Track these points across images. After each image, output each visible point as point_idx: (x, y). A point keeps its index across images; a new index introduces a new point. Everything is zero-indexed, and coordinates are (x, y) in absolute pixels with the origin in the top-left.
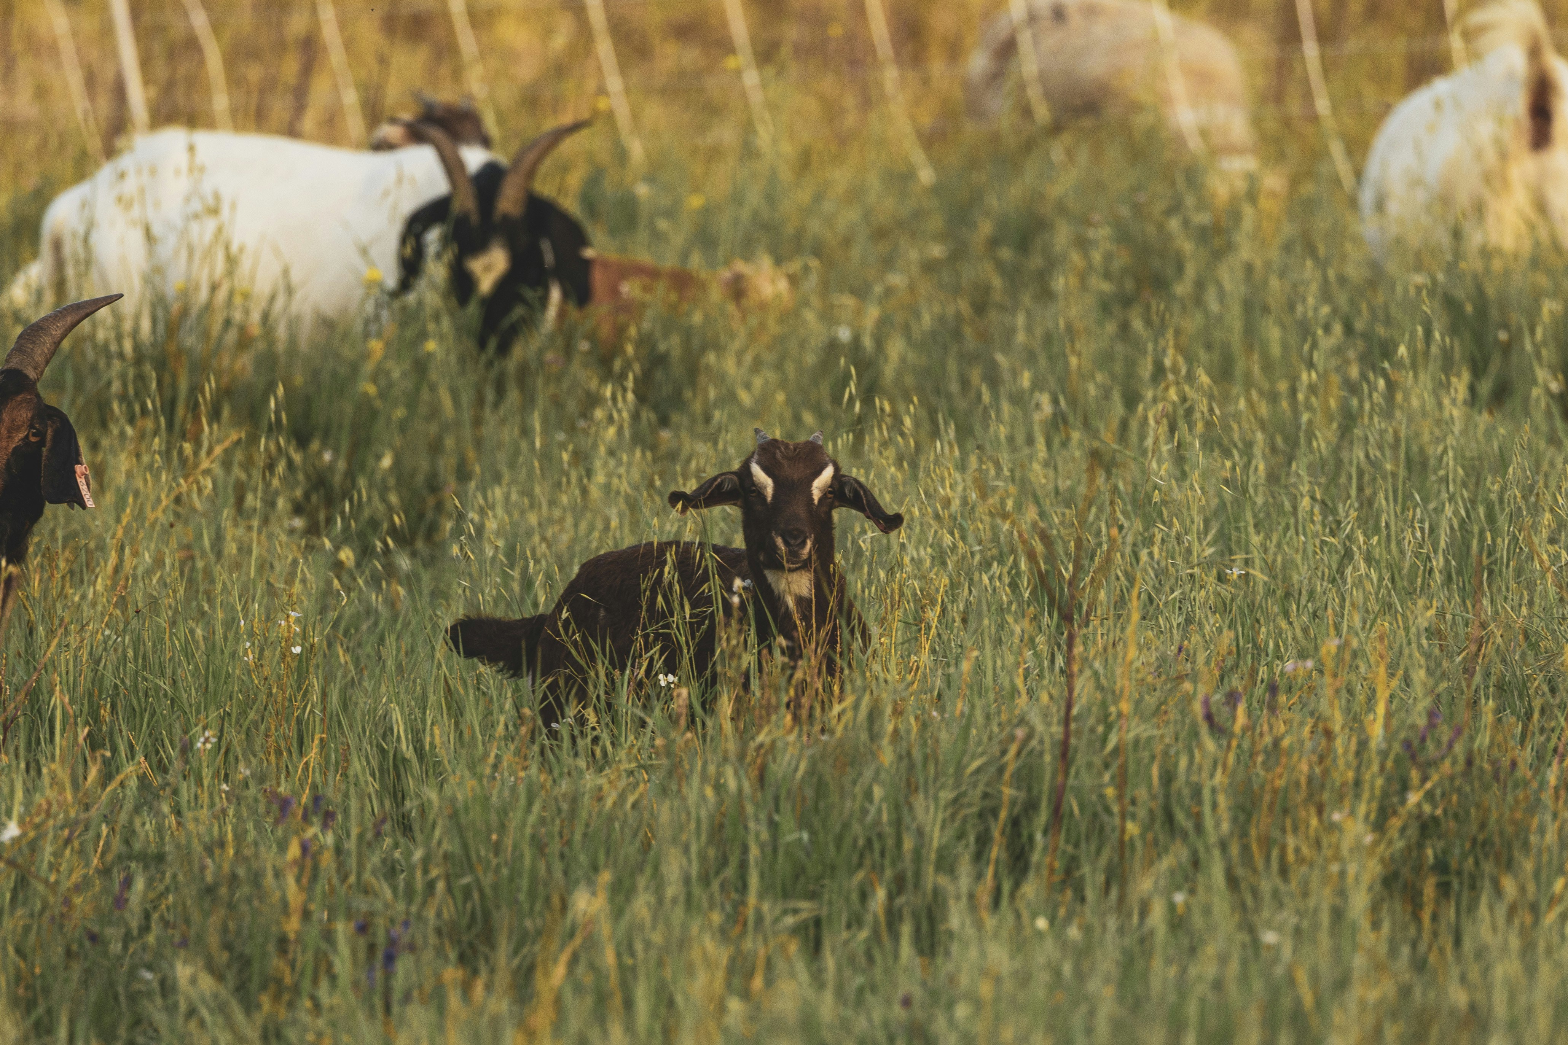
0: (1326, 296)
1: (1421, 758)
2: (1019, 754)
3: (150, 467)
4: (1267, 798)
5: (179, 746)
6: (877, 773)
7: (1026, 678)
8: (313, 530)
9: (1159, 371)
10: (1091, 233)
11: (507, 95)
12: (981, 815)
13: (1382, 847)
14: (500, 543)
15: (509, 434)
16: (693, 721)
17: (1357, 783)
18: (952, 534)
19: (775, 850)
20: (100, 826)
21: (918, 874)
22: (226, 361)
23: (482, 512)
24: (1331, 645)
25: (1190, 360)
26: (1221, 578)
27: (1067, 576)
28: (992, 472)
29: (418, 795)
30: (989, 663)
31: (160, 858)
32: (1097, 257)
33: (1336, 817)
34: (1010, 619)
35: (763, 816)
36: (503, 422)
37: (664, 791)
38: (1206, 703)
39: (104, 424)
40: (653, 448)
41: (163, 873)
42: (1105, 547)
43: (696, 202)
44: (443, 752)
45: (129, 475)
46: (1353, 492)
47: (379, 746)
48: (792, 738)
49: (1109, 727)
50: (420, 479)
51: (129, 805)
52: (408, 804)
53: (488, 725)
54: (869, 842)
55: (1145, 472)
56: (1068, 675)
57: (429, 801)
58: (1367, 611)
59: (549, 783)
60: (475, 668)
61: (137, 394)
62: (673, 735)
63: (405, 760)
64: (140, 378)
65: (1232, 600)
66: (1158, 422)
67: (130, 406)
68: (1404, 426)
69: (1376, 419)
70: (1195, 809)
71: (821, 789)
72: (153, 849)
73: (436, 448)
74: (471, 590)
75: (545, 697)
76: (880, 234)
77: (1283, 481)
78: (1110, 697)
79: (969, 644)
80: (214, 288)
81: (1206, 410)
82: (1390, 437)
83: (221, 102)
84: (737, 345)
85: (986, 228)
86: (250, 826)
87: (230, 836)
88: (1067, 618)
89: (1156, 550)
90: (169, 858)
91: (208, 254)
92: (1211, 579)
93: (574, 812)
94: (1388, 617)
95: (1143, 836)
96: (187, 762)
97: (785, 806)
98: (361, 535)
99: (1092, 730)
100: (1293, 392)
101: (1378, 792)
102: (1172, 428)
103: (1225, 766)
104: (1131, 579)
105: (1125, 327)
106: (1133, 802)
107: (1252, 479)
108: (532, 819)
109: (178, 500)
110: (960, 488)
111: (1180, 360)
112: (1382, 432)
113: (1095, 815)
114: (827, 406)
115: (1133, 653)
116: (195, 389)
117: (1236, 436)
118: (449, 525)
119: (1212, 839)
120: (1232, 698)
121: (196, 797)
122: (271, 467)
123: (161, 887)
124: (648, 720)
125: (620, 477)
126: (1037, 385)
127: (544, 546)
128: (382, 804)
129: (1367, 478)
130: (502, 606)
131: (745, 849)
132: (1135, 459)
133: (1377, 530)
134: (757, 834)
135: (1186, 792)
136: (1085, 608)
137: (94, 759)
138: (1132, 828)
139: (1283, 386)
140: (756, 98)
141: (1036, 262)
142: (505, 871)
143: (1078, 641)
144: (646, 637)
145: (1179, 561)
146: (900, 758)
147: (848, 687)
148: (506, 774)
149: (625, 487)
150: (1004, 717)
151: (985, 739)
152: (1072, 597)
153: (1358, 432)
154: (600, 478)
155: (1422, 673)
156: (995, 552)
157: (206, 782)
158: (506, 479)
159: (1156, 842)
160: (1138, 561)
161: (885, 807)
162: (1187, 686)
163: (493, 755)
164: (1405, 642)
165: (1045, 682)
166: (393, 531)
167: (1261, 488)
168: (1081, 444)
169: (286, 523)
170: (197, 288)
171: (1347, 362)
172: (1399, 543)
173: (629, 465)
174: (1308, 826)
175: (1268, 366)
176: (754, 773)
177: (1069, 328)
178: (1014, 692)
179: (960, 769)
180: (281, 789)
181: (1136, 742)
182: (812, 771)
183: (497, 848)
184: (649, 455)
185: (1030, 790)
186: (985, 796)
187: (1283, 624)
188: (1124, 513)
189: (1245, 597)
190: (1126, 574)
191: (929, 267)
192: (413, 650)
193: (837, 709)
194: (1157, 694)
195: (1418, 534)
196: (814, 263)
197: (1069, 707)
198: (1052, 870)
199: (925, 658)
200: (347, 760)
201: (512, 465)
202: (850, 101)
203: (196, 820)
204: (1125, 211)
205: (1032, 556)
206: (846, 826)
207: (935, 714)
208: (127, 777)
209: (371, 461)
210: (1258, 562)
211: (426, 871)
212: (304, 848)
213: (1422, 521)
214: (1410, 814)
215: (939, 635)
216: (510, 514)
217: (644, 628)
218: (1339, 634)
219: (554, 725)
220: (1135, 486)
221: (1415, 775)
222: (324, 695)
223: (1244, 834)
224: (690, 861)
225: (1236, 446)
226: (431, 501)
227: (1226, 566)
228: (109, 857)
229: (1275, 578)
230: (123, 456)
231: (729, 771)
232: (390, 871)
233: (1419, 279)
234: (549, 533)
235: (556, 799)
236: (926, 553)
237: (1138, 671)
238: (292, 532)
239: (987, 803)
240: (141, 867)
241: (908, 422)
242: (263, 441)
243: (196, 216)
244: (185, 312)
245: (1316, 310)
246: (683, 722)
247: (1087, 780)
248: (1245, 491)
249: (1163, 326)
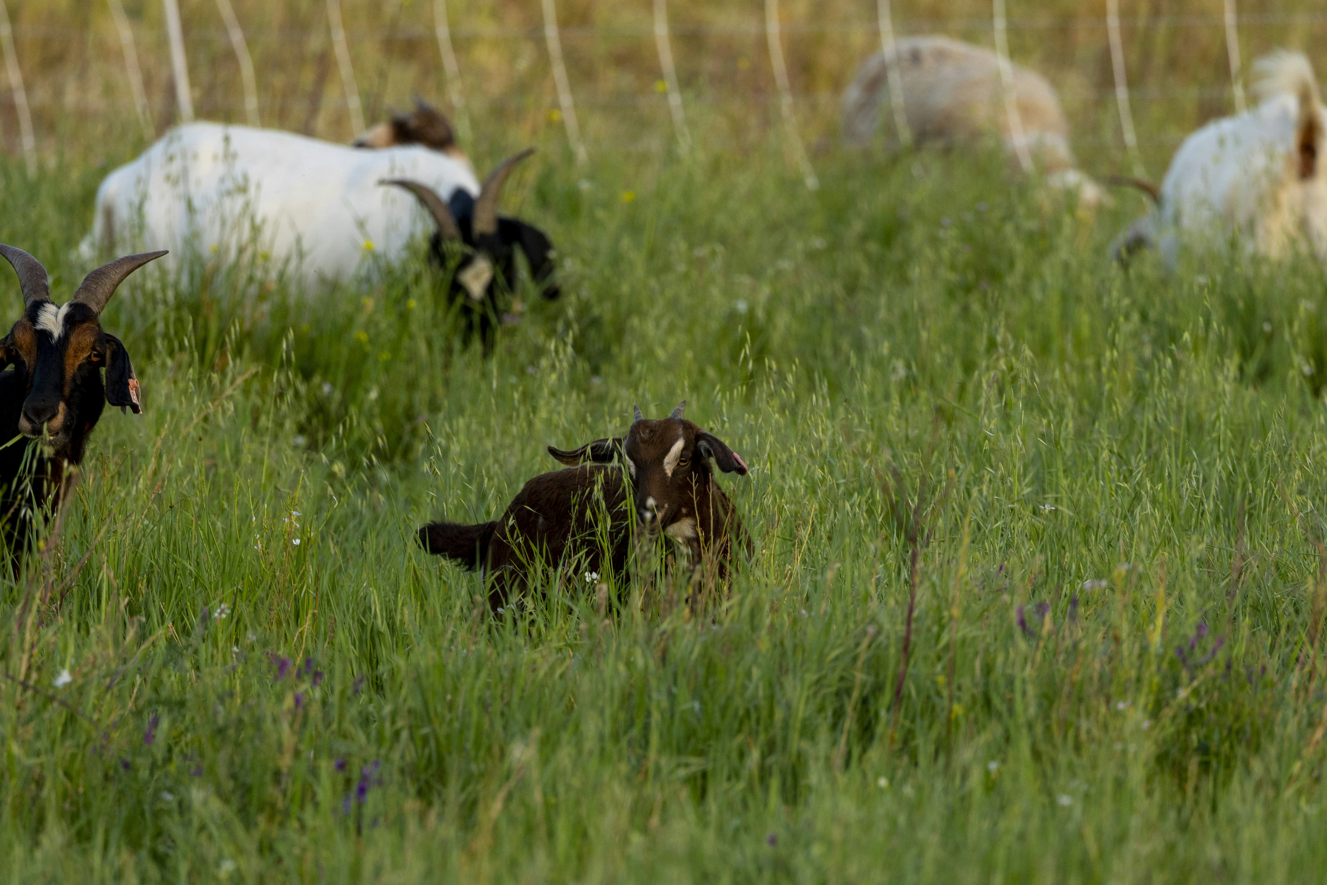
0: (1127, 290)
1: (1190, 662)
2: (869, 646)
3: (185, 392)
4: (1066, 689)
5: (200, 615)
6: (756, 657)
7: (877, 586)
8: (313, 446)
9: (992, 345)
10: (941, 233)
11: (479, 105)
12: (838, 694)
13: (1157, 731)
14: (462, 463)
15: (471, 376)
16: (610, 611)
17: (1139, 680)
18: (822, 469)
19: (672, 716)
20: (134, 677)
21: (785, 740)
22: (248, 311)
23: (448, 438)
24: (1122, 569)
25: (1017, 337)
26: (1035, 512)
27: (913, 506)
28: (856, 421)
29: (388, 661)
30: (849, 573)
31: (182, 704)
32: (945, 253)
33: (1121, 706)
34: (866, 539)
35: (664, 689)
36: (468, 365)
37: (586, 665)
38: (1021, 611)
39: (149, 357)
40: (586, 392)
41: (184, 716)
42: (944, 484)
43: (626, 197)
44: (410, 627)
45: (168, 398)
46: (1143, 448)
47: (360, 621)
48: (689, 627)
49: (942, 628)
50: (400, 409)
51: (159, 660)
52: (381, 668)
53: (447, 609)
54: (748, 712)
55: (978, 425)
56: (911, 585)
57: (398, 666)
58: (1151, 543)
59: (494, 656)
60: (438, 562)
61: (176, 333)
62: (595, 620)
63: (379, 633)
64: (180, 320)
65: (1044, 530)
66: (990, 386)
67: (170, 342)
68: (1185, 397)
69: (1164, 390)
70: (1008, 696)
71: (710, 668)
72: (176, 697)
73: (412, 385)
74: (437, 499)
75: (493, 587)
76: (774, 228)
77: (1088, 437)
78: (943, 605)
79: (832, 557)
80: (241, 251)
81: (1028, 378)
82: (1174, 405)
83: (251, 103)
84: (655, 312)
85: (858, 226)
86: (254, 681)
87: (238, 688)
88: (912, 539)
89: (985, 488)
90: (189, 704)
91: (237, 224)
92: (1028, 513)
93: (513, 680)
94: (1167, 548)
95: (966, 716)
96: (206, 628)
97: (682, 680)
98: (351, 452)
99: (929, 630)
100: (1098, 366)
101: (1155, 688)
102: (1001, 392)
103: (1033, 662)
104: (964, 512)
105: (966, 309)
106: (959, 688)
107: (1063, 434)
108: (479, 684)
109: (206, 419)
110: (830, 433)
111: (1009, 337)
112: (1168, 401)
113: (929, 697)
114: (726, 363)
115: (963, 569)
116: (223, 331)
117: (1052, 400)
118: (420, 447)
119: (1022, 720)
120: (1041, 608)
121: (212, 656)
122: (281, 395)
123: (182, 727)
124: (574, 608)
125: (559, 413)
126: (895, 352)
127: (496, 466)
128: (360, 667)
129: (1154, 437)
130: (461, 513)
131: (649, 714)
132: (970, 415)
133: (1161, 478)
134: (659, 702)
135: (1002, 682)
136: (926, 531)
137: (132, 623)
138: (958, 709)
139: (1090, 361)
140: (679, 116)
141: (896, 254)
142: (456, 725)
143: (920, 558)
144: (575, 542)
145: (1003, 497)
146: (775, 646)
147: (735, 588)
148: (460, 647)
149: (563, 422)
150: (859, 617)
151: (843, 634)
152: (917, 523)
153: (1149, 400)
154: (543, 414)
155: (1193, 594)
156: (856, 485)
157: (220, 645)
158: (468, 412)
159: (976, 721)
160: (969, 495)
161: (761, 685)
162: (1006, 597)
163: (450, 632)
164: (1181, 568)
165: (893, 590)
166: (377, 450)
167: (1070, 442)
168: (928, 400)
169: (292, 441)
170: (227, 250)
171: (1142, 344)
172: (1178, 490)
173: (567, 404)
174: (1098, 712)
175: (1079, 345)
176: (658, 654)
177: (921, 309)
178: (868, 596)
179: (822, 657)
180: (280, 653)
181: (963, 640)
182: (704, 654)
183: (451, 706)
184: (583, 397)
185: (877, 675)
186: (842, 679)
187: (1084, 551)
188: (960, 457)
189: (1054, 528)
190: (960, 506)
191: (812, 256)
192: (389, 545)
193: (725, 605)
194: (982, 602)
195: (1194, 483)
196: (720, 249)
197: (911, 610)
198: (893, 740)
199: (798, 566)
200: (334, 631)
201: (474, 402)
202: (753, 121)
203: (212, 674)
204: (969, 217)
205: (885, 489)
206: (729, 698)
207: (803, 612)
208: (158, 638)
209: (360, 393)
210: (1065, 500)
211: (393, 722)
212: (297, 701)
213: (1197, 473)
214: (1180, 706)
215: (809, 549)
216: (470, 441)
217: (573, 535)
218: (1128, 560)
219: (499, 610)
220: (969, 437)
221: (1184, 675)
222: (317, 578)
223: (1047, 717)
224: (604, 722)
225: (1051, 408)
226: (408, 427)
227: (1040, 503)
228: (141, 702)
229: (1078, 514)
230: (163, 382)
231: (638, 652)
232: (365, 721)
233: (1202, 279)
234: (501, 456)
235: (499, 669)
236: (801, 484)
237: (966, 583)
238: (296, 447)
239: (843, 685)
240: (166, 709)
241: (790, 378)
242: (276, 374)
243: (229, 193)
244: (216, 270)
245: (1119, 301)
246: (603, 611)
247: (923, 669)
248: (1057, 443)
249: (997, 309)
